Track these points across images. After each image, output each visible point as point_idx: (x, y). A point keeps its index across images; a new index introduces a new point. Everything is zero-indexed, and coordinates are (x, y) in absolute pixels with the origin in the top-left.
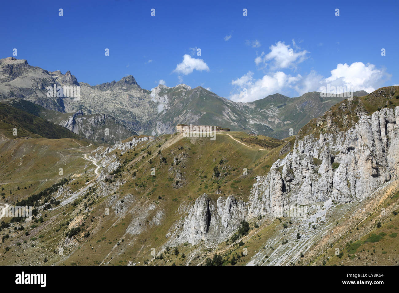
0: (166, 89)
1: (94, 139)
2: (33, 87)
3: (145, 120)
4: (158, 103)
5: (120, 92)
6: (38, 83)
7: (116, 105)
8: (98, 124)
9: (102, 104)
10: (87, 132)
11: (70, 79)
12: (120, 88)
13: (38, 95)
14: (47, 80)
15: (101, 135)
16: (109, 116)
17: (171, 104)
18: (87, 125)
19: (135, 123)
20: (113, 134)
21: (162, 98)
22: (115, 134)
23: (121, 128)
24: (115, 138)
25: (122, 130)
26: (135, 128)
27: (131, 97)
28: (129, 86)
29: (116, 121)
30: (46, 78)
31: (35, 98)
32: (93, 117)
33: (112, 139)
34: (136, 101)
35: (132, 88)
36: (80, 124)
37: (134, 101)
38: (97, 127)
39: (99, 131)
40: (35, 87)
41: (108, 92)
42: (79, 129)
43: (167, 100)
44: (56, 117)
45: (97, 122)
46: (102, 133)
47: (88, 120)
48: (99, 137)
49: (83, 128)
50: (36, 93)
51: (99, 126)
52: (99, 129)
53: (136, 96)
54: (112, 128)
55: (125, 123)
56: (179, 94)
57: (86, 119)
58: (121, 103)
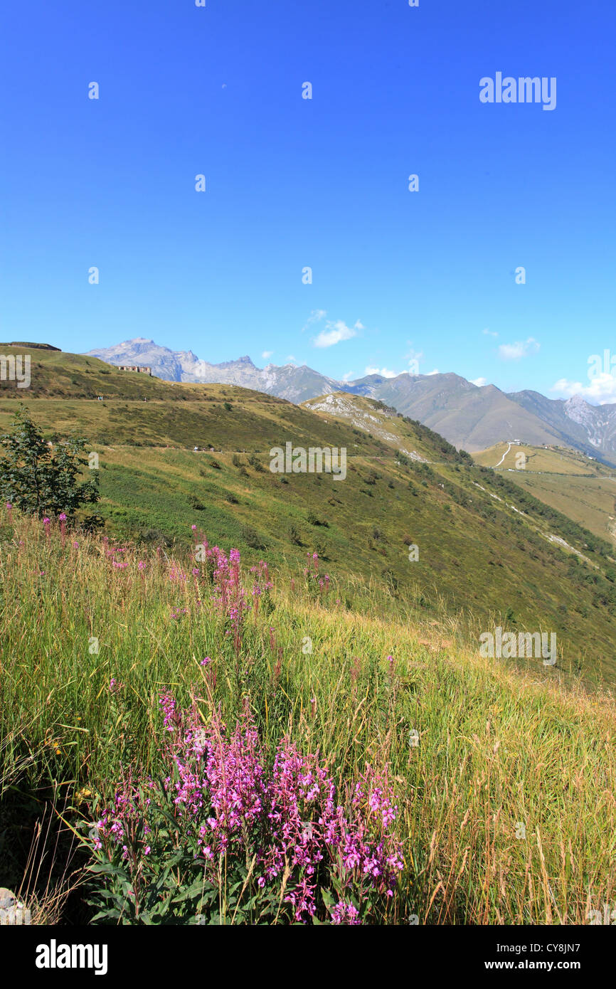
0: (276, 368)
4: (267, 380)
5: (235, 370)
6: (158, 360)
7: (230, 381)
12: (236, 366)
13: (156, 370)
14: (167, 357)
17: (278, 381)
21: (271, 375)
27: (244, 374)
28: (244, 365)
35: (246, 367)
37: (246, 377)
41: (227, 370)
43: (275, 377)
50: (155, 368)
53: (248, 373)
56: (286, 372)
58: (234, 379)
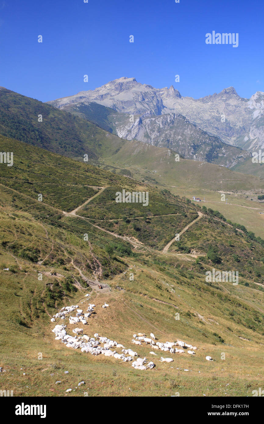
0: (263, 96)
1: (159, 141)
2: (134, 99)
3: (238, 126)
4: (254, 109)
5: (219, 103)
6: (138, 96)
7: (213, 114)
8: (166, 124)
9: (199, 113)
10: (153, 133)
11: (173, 92)
12: (220, 98)
13: (137, 106)
14: (148, 93)
15: (167, 136)
16: (179, 116)
18: (154, 126)
19: (229, 129)
20: (180, 135)
21: (259, 104)
22: (183, 135)
23: (191, 128)
24: (182, 139)
25: (191, 130)
26: (228, 134)
27: (228, 105)
28: (228, 96)
29: (186, 120)
30: (148, 92)
31: (134, 109)
32: (162, 118)
33: (178, 141)
34: (232, 109)
36: (147, 126)
37: (230, 108)
38: (164, 127)
39: (166, 132)
40: (136, 100)
41: (209, 103)
42: (145, 131)
43: (263, 106)
44: (125, 119)
45: (166, 122)
46: (169, 134)
47: (156, 121)
48: (165, 138)
49: (150, 130)
50: (135, 105)
51: (167, 126)
52: (166, 130)
53: (232, 104)
54: (181, 128)
55: (219, 129)
57: (155, 120)
58: (218, 111)
